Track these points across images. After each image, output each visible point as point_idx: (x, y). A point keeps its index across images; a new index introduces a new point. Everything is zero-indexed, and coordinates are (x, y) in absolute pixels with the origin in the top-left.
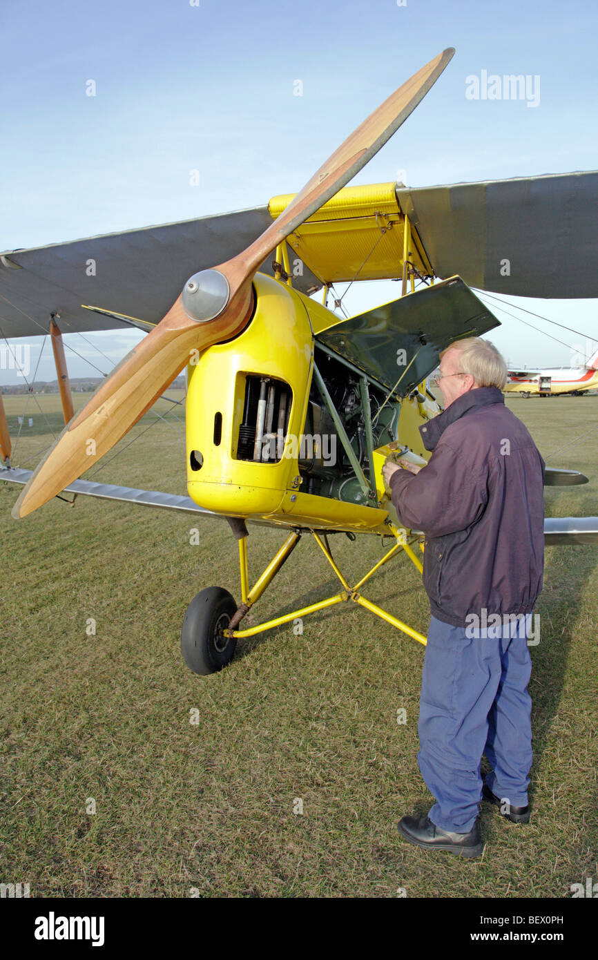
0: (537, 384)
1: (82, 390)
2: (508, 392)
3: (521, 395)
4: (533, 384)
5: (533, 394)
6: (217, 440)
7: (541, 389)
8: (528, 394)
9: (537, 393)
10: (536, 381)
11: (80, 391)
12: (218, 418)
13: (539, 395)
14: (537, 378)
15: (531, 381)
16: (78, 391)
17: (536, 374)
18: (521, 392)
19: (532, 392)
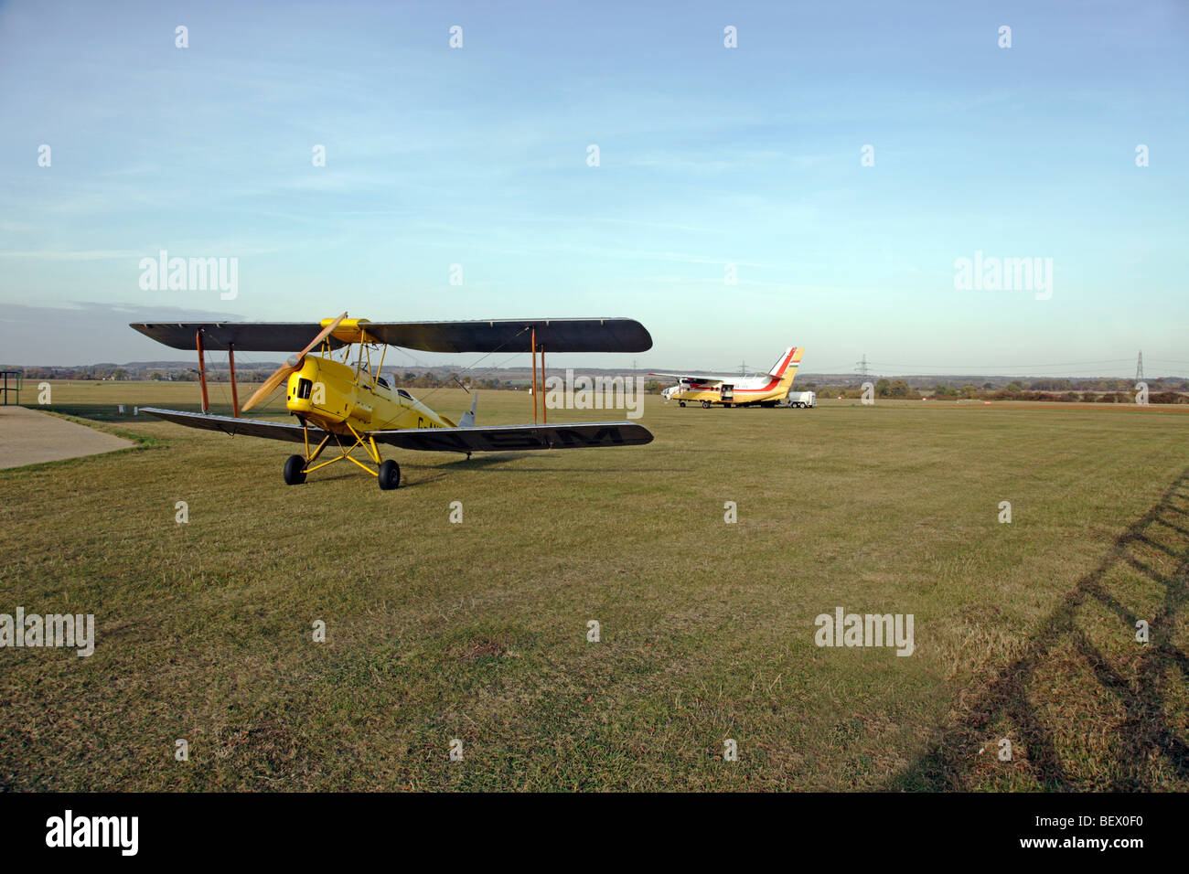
0: (719, 392)
1: (170, 379)
2: (689, 400)
3: (701, 404)
4: (714, 392)
5: (714, 403)
7: (724, 398)
8: (708, 404)
9: (718, 403)
10: (717, 389)
11: (168, 380)
13: (723, 406)
14: (719, 386)
15: (712, 389)
16: (164, 379)
17: (719, 381)
18: (701, 401)
19: (713, 401)
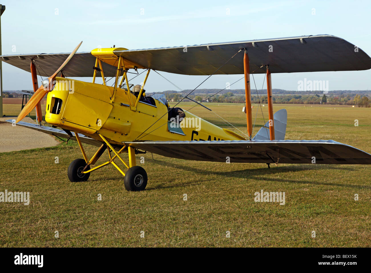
1: (208, 101)
6: (48, 110)
12: (49, 105)
